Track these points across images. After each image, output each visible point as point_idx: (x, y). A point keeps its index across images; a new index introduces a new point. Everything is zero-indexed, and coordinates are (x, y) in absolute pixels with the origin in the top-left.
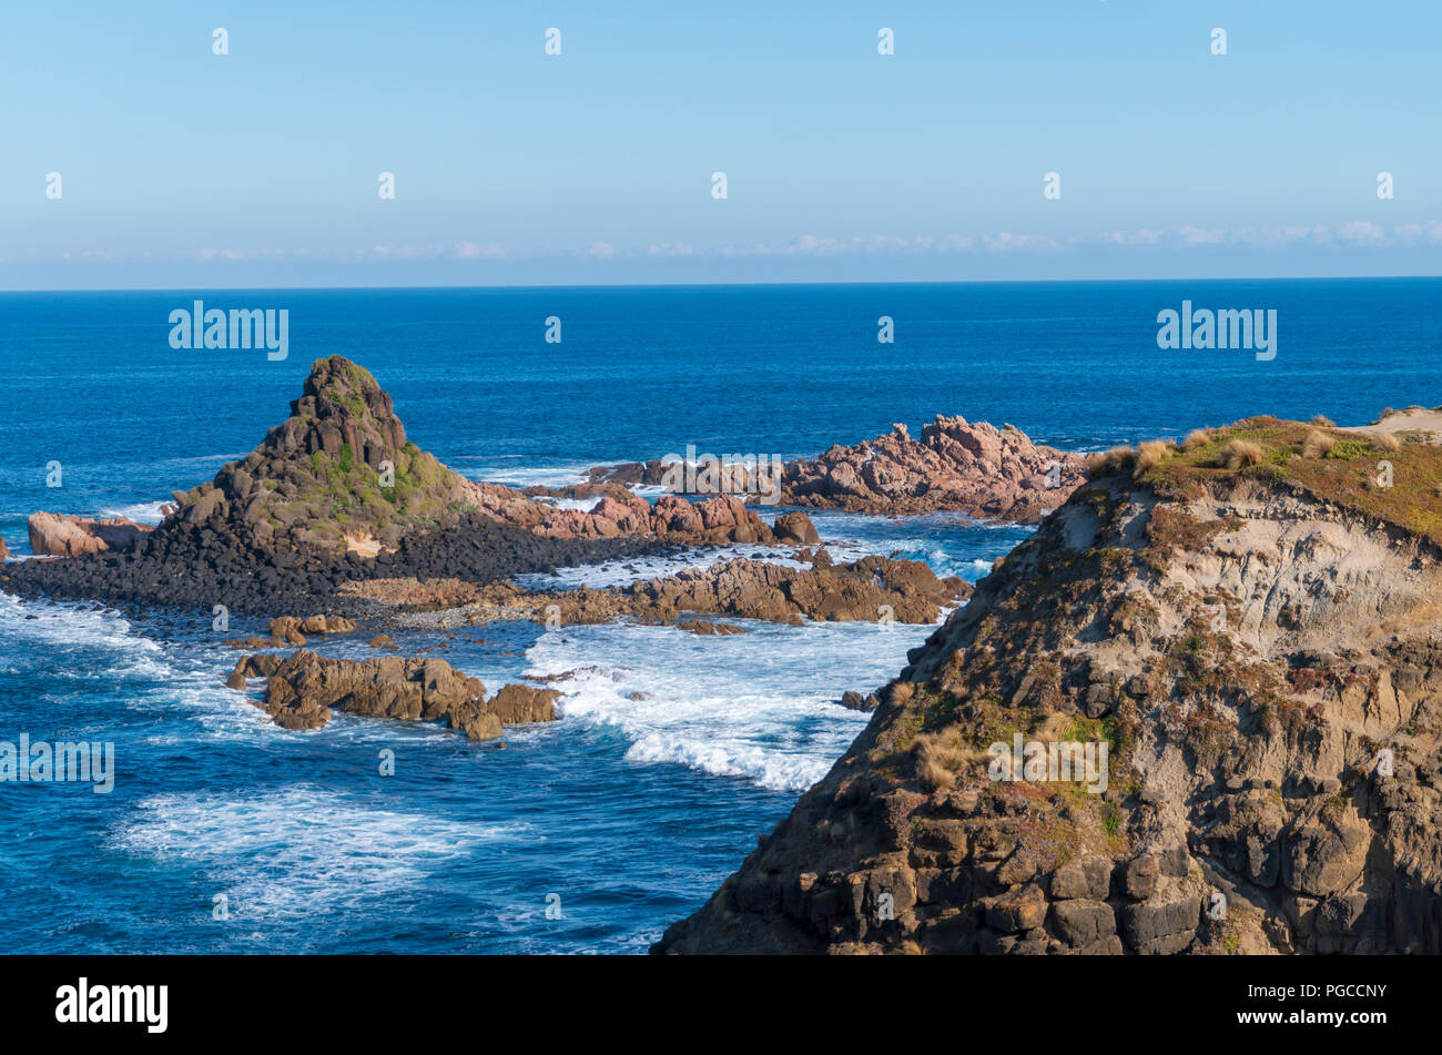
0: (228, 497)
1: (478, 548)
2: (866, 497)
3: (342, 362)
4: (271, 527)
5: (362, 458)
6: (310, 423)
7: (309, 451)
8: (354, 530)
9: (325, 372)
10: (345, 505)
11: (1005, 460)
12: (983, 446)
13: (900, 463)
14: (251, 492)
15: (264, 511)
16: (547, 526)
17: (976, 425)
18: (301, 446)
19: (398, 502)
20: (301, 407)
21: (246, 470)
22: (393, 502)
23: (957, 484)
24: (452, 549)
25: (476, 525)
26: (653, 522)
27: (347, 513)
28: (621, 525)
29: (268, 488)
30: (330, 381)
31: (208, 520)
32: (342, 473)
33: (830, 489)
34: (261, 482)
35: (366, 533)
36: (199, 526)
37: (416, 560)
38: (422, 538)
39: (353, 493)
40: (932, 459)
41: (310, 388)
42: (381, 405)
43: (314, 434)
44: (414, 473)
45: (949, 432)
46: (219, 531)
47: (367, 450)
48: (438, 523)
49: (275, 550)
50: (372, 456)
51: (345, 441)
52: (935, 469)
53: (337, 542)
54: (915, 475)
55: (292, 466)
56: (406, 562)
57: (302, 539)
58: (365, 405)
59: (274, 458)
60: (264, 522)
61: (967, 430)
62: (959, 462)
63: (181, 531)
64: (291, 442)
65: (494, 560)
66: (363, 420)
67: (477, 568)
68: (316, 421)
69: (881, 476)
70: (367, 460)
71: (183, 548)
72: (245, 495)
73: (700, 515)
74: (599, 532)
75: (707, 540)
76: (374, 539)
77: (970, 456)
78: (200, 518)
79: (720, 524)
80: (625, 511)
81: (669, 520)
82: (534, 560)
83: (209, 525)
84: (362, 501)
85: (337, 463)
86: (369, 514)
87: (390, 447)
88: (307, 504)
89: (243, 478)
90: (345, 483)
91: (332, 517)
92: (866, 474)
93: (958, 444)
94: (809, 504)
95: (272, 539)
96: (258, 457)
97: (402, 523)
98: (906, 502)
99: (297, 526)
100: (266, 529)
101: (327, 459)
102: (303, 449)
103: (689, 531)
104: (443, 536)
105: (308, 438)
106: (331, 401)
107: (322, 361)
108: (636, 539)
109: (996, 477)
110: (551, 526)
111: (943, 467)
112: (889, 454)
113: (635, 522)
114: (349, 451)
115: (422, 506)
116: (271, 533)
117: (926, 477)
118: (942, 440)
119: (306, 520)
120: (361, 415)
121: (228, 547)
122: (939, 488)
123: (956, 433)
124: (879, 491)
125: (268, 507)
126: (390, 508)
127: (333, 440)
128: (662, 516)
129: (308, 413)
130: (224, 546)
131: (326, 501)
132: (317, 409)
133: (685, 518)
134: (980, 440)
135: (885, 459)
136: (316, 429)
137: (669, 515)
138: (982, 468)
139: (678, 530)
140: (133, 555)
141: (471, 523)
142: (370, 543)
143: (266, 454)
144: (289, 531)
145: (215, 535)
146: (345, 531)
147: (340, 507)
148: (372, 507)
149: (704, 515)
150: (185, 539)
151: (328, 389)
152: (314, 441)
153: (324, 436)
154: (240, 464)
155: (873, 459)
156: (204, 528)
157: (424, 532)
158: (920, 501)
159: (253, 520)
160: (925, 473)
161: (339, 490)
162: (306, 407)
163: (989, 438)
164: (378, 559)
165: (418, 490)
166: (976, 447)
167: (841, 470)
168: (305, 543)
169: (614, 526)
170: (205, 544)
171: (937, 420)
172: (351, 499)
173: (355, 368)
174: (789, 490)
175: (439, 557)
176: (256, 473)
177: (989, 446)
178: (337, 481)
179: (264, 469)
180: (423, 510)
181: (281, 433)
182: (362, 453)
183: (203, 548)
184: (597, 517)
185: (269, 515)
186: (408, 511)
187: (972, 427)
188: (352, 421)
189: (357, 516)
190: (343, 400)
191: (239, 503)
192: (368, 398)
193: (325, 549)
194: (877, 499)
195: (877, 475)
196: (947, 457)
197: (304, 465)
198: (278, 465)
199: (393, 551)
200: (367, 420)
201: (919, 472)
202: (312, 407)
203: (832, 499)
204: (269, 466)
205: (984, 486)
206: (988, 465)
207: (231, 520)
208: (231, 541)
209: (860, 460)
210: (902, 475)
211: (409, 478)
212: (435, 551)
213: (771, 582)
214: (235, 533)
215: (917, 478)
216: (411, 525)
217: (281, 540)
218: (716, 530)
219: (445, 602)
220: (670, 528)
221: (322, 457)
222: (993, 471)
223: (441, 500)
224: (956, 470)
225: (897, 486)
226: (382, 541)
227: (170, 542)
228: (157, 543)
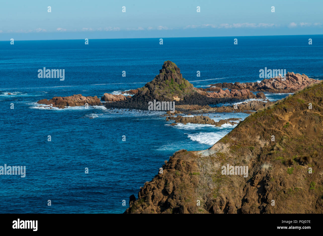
0: (149, 89)
1: (199, 99)
2: (273, 90)
3: (170, 62)
4: (159, 95)
5: (175, 81)
6: (165, 74)
7: (165, 80)
8: (175, 96)
9: (167, 64)
10: (173, 91)
11: (303, 82)
12: (298, 79)
13: (280, 82)
14: (154, 88)
15: (157, 92)
16: (209, 95)
17: (297, 74)
18: (163, 79)
19: (183, 90)
20: (162, 71)
21: (152, 84)
22: (182, 90)
23: (293, 87)
24: (194, 99)
25: (197, 95)
26: (231, 94)
27: (173, 92)
28: (224, 95)
29: (157, 87)
30: (168, 66)
31: (146, 94)
32: (171, 84)
33: (265, 88)
34: (156, 86)
35: (177, 96)
36: (144, 95)
37: (188, 101)
38: (188, 97)
39: (174, 88)
40: (287, 81)
41: (164, 67)
42: (178, 70)
43: (166, 76)
44: (185, 84)
45: (290, 76)
46: (148, 96)
47: (176, 80)
48: (191, 94)
49: (160, 99)
50: (177, 81)
51: (172, 78)
52: (288, 84)
53: (172, 98)
54: (284, 85)
55: (162, 83)
56: (185, 102)
57: (165, 97)
58: (175, 70)
59: (158, 81)
60: (157, 94)
61: (295, 75)
62: (293, 82)
63: (140, 96)
64: (161, 78)
65: (202, 102)
66: (175, 73)
67: (200, 103)
68: (166, 74)
69: (276, 85)
70: (176, 82)
71: (141, 99)
72: (153, 89)
73: (241, 93)
74: (220, 97)
75: (243, 98)
76: (179, 97)
77: (295, 81)
78: (144, 93)
79: (245, 95)
80: (224, 92)
81: (234, 94)
82: (210, 101)
83: (146, 95)
84: (176, 90)
85: (170, 82)
86: (177, 92)
87: (180, 79)
88: (166, 90)
89: (152, 85)
90: (172, 86)
91: (170, 93)
92: (273, 85)
93: (293, 78)
94: (261, 91)
95: (159, 97)
96: (154, 81)
97: (184, 94)
98: (282, 91)
99: (164, 95)
100: (158, 96)
101: (169, 81)
102: (164, 79)
103: (239, 96)
104: (192, 97)
105: (164, 77)
106: (168, 70)
107: (166, 61)
108: (228, 98)
109: (301, 85)
110: (210, 95)
111: (290, 83)
112: (278, 80)
113: (227, 95)
114: (173, 80)
115: (187, 91)
116: (159, 96)
117: (286, 85)
118: (289, 77)
119: (165, 94)
120: (174, 73)
121: (151, 99)
122: (289, 88)
123: (292, 76)
124: (276, 89)
125: (158, 91)
126: (182, 91)
127: (169, 78)
128: (233, 93)
129: (164, 72)
130: (150, 99)
131: (169, 90)
132: (166, 71)
133: (238, 94)
134: (298, 77)
135: (277, 81)
136: (166, 75)
137: (234, 93)
138: (298, 83)
139: (236, 96)
140: (130, 101)
141: (196, 94)
142: (178, 98)
143: (156, 81)
144: (162, 96)
145: (147, 97)
146: (173, 96)
147: (172, 91)
148: (178, 91)
149: (242, 93)
150: (141, 97)
151: (168, 67)
152: (166, 78)
153: (168, 77)
154: (150, 83)
155: (274, 82)
156: (145, 95)
157: (188, 96)
158: (285, 90)
159: (155, 94)
160: (286, 84)
161: (171, 88)
162: (164, 71)
163: (299, 77)
164: (180, 101)
165: (186, 88)
166: (297, 79)
167: (268, 84)
168: (166, 98)
169: (223, 95)
170: (145, 98)
171: (288, 73)
172: (174, 89)
173: (173, 63)
174: (256, 88)
175: (192, 101)
176: (154, 84)
177: (299, 79)
178: (171, 86)
179: (156, 83)
180: (187, 92)
181: (159, 76)
182: (175, 80)
183: (145, 99)
184: (219, 93)
185: (158, 93)
186: (185, 92)
187: (296, 75)
188: (173, 74)
189: (175, 93)
190: (171, 69)
191: (152, 90)
192: (175, 69)
193: (170, 99)
194: (275, 90)
195: (275, 85)
196: (290, 81)
197: (164, 83)
198: (159, 83)
199: (183, 100)
200: (176, 74)
201: (285, 84)
202: (165, 71)
203: (266, 90)
204: (157, 83)
205: (299, 87)
206: (300, 83)
207: (150, 94)
208: (151, 98)
209: (272, 82)
210: (281, 85)
211: (184, 85)
212: (191, 100)
213: (261, 104)
214: (152, 96)
215: (284, 86)
216: (185, 95)
217: (161, 98)
218: (244, 96)
219: (197, 109)
220: (234, 96)
221: (167, 81)
222: (301, 84)
223: (190, 90)
224: (292, 84)
225: (280, 87)
226: (180, 98)
227: (138, 98)
228: (135, 98)
